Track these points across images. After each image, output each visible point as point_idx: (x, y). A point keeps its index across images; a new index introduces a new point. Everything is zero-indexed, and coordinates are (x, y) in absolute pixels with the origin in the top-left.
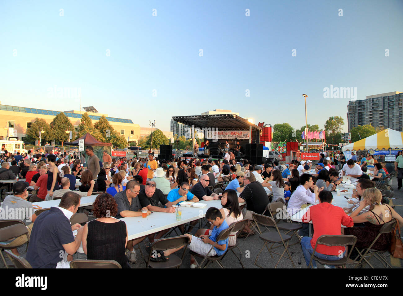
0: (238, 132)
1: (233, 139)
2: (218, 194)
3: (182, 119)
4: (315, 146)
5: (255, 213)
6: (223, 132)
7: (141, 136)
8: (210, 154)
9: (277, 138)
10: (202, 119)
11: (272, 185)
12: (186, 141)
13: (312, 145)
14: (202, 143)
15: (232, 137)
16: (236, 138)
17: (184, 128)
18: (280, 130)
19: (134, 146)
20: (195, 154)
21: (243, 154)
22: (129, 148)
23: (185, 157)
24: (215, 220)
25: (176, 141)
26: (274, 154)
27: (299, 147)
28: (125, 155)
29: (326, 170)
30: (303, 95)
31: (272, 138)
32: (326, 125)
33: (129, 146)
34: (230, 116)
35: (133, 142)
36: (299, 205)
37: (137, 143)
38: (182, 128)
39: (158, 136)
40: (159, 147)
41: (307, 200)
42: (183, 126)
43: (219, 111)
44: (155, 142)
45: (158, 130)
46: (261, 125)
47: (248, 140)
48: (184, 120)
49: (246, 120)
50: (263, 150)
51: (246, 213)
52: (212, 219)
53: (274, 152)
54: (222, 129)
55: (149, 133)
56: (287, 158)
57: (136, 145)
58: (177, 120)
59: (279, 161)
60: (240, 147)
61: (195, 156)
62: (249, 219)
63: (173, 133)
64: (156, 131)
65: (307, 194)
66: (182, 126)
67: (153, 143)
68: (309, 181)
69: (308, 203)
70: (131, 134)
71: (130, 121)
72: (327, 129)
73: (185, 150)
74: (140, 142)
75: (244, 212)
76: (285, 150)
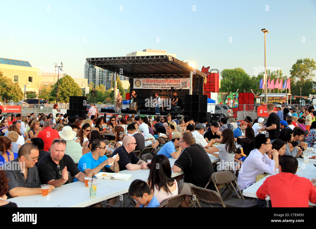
0: (175, 79)
1: (168, 89)
2: (147, 162)
3: (99, 62)
4: (276, 98)
5: (195, 186)
6: (155, 79)
7: (43, 84)
8: (138, 109)
9: (226, 87)
10: (127, 62)
11: (220, 150)
12: (105, 92)
13: (273, 97)
14: (127, 94)
15: (167, 86)
16: (172, 88)
17: (102, 74)
18: (231, 77)
19: (33, 98)
20: (118, 109)
21: (182, 109)
22: (25, 101)
23: (104, 113)
24: (142, 198)
25: (92, 91)
26: (222, 109)
27: (255, 100)
28: (20, 111)
29: (290, 130)
30: (262, 30)
31: (220, 87)
32: (292, 70)
33: (26, 98)
34: (164, 59)
35: (32, 92)
36: (253, 176)
37: (37, 93)
38: (100, 73)
39: (67, 84)
40: (68, 99)
41: (263, 168)
42: (102, 72)
43: (150, 50)
44: (63, 92)
45: (67, 76)
46: (205, 70)
47: (188, 90)
48: (102, 63)
49: (186, 64)
50: (208, 104)
51: (183, 186)
52: (138, 196)
53: (222, 107)
54: (154, 76)
55: (54, 81)
56: (239, 113)
57: (36, 97)
58: (92, 62)
59: (228, 118)
60: (177, 99)
61: (118, 111)
62: (186, 194)
63: (88, 81)
64: (64, 78)
65: (263, 161)
66: (100, 71)
67: (61, 94)
68: (265, 144)
69: (265, 173)
70: (28, 81)
71: (27, 64)
72: (293, 76)
73: (105, 103)
74: (41, 93)
75: (180, 185)
76: (236, 103)
